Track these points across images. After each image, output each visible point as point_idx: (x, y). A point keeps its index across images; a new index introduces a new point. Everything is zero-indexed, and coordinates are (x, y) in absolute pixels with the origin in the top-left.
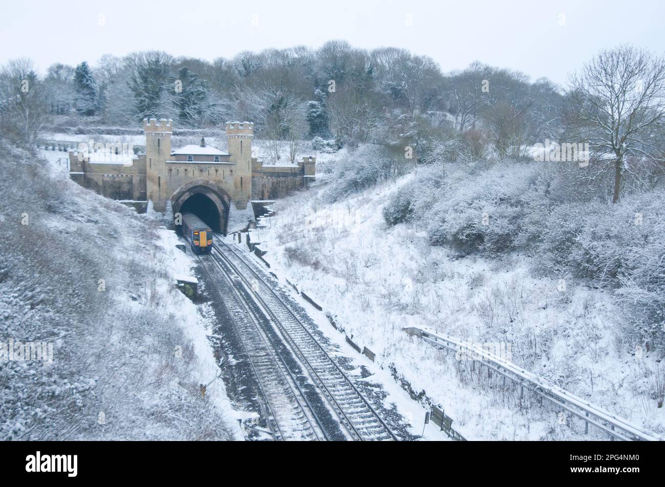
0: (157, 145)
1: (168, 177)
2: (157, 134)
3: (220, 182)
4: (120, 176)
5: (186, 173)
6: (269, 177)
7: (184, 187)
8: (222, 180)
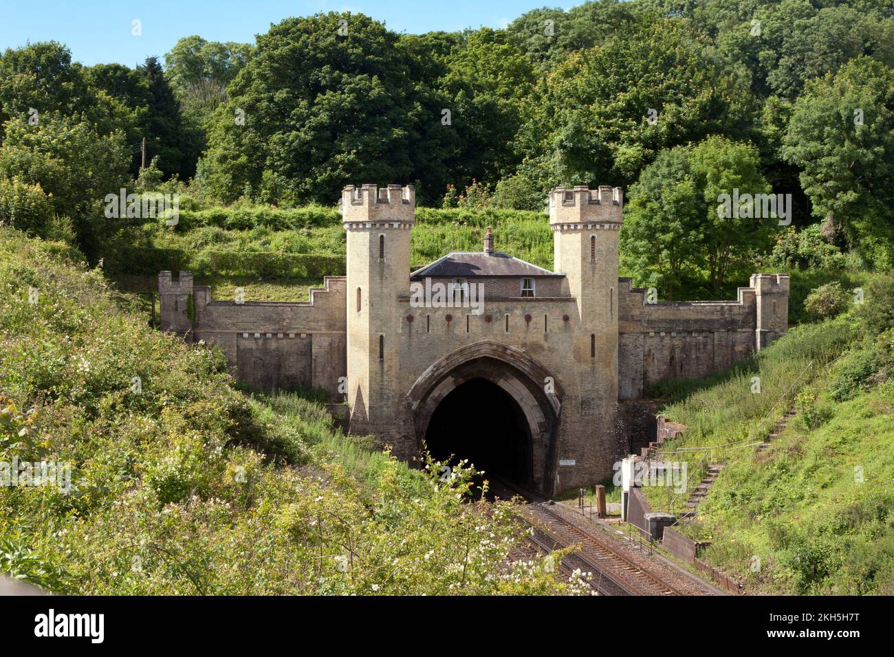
0: (378, 254)
1: (403, 338)
2: (378, 225)
3: (536, 347)
4: (281, 336)
5: (448, 326)
6: (663, 334)
7: (444, 364)
8: (542, 342)
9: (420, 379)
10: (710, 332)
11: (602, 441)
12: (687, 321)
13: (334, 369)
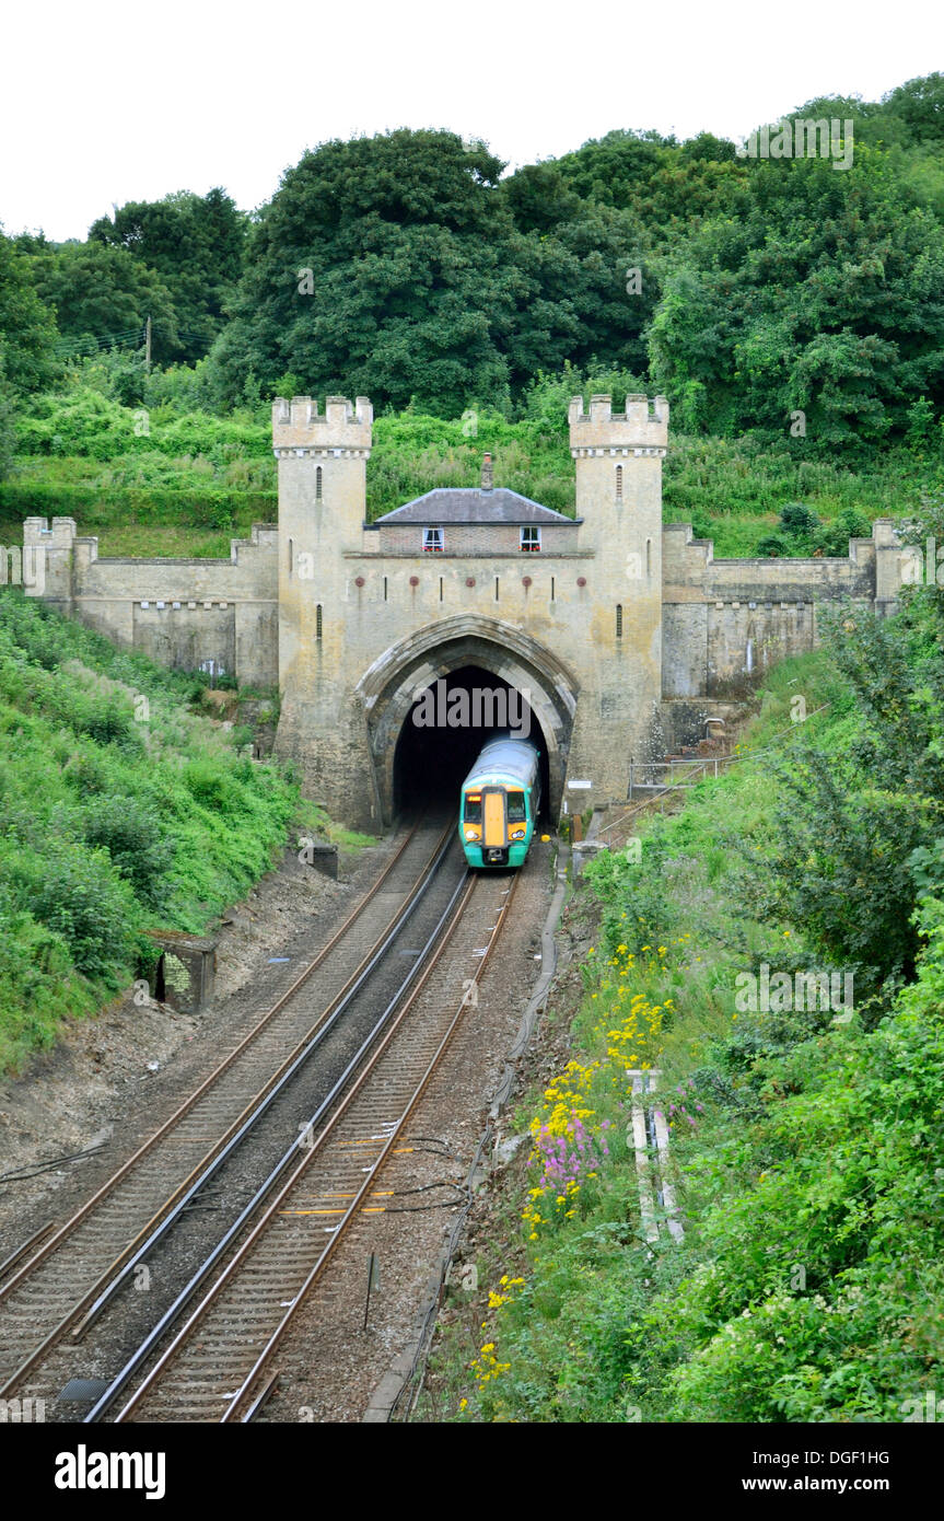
0: (313, 492)
1: (350, 609)
2: (312, 453)
3: (539, 623)
4: (192, 605)
5: (414, 591)
6: (736, 605)
7: (409, 644)
8: (548, 615)
9: (374, 667)
10: (806, 603)
11: (630, 755)
12: (773, 587)
13: (266, 651)
